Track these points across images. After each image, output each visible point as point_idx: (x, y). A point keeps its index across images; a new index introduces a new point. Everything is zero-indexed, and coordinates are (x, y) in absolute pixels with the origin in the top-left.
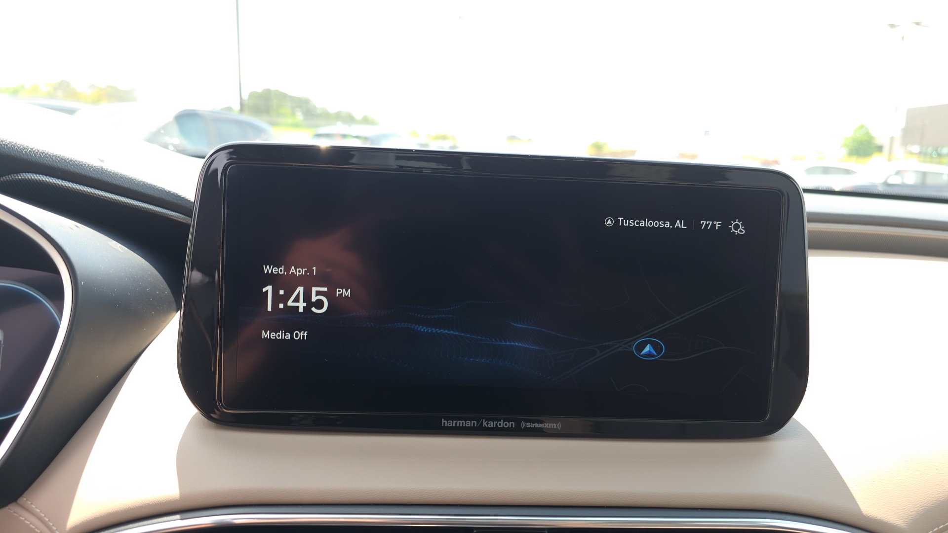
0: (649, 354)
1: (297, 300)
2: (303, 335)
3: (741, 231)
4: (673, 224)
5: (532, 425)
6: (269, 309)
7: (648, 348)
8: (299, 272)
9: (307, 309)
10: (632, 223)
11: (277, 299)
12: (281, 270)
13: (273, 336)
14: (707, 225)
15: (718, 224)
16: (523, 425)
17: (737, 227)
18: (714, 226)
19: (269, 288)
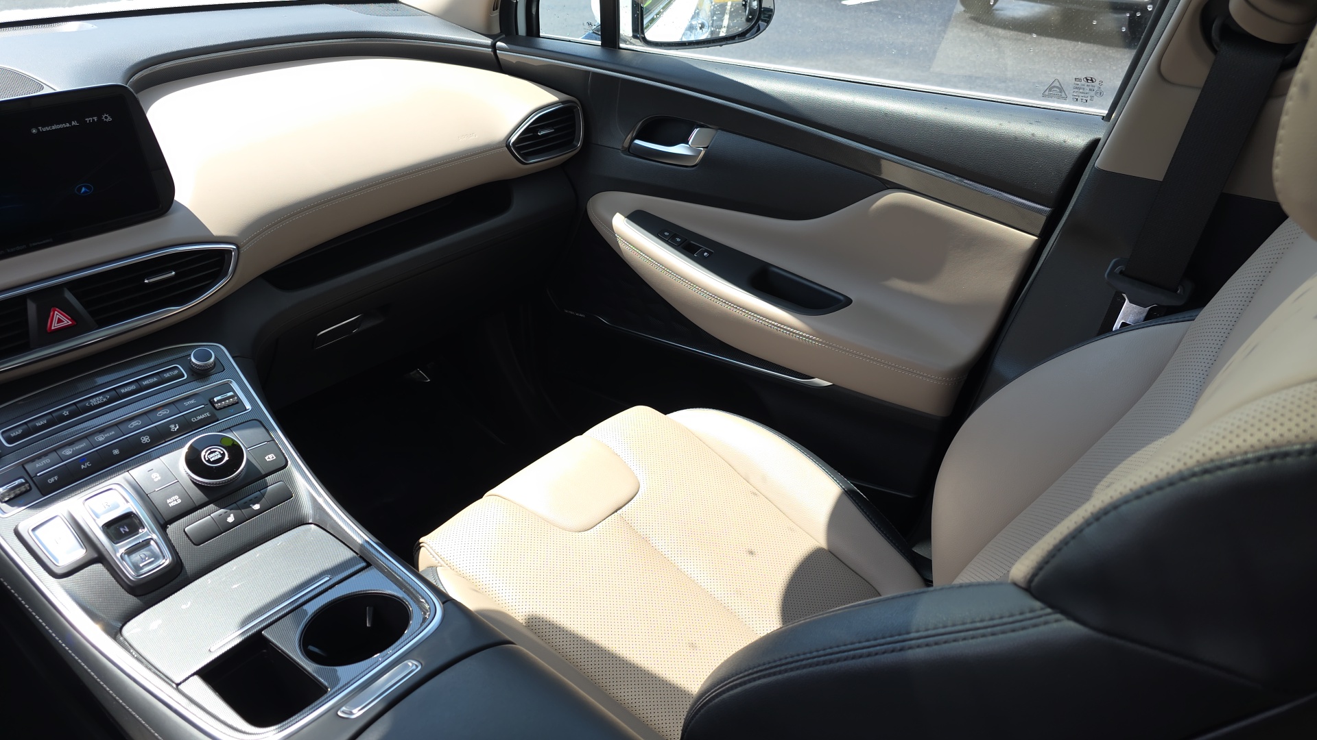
0: (85, 192)
3: (109, 119)
4: (70, 124)
5: (36, 244)
7: (83, 190)
10: (48, 129)
14: (90, 121)
15: (95, 119)
16: (31, 245)
17: (106, 118)
18: (93, 120)
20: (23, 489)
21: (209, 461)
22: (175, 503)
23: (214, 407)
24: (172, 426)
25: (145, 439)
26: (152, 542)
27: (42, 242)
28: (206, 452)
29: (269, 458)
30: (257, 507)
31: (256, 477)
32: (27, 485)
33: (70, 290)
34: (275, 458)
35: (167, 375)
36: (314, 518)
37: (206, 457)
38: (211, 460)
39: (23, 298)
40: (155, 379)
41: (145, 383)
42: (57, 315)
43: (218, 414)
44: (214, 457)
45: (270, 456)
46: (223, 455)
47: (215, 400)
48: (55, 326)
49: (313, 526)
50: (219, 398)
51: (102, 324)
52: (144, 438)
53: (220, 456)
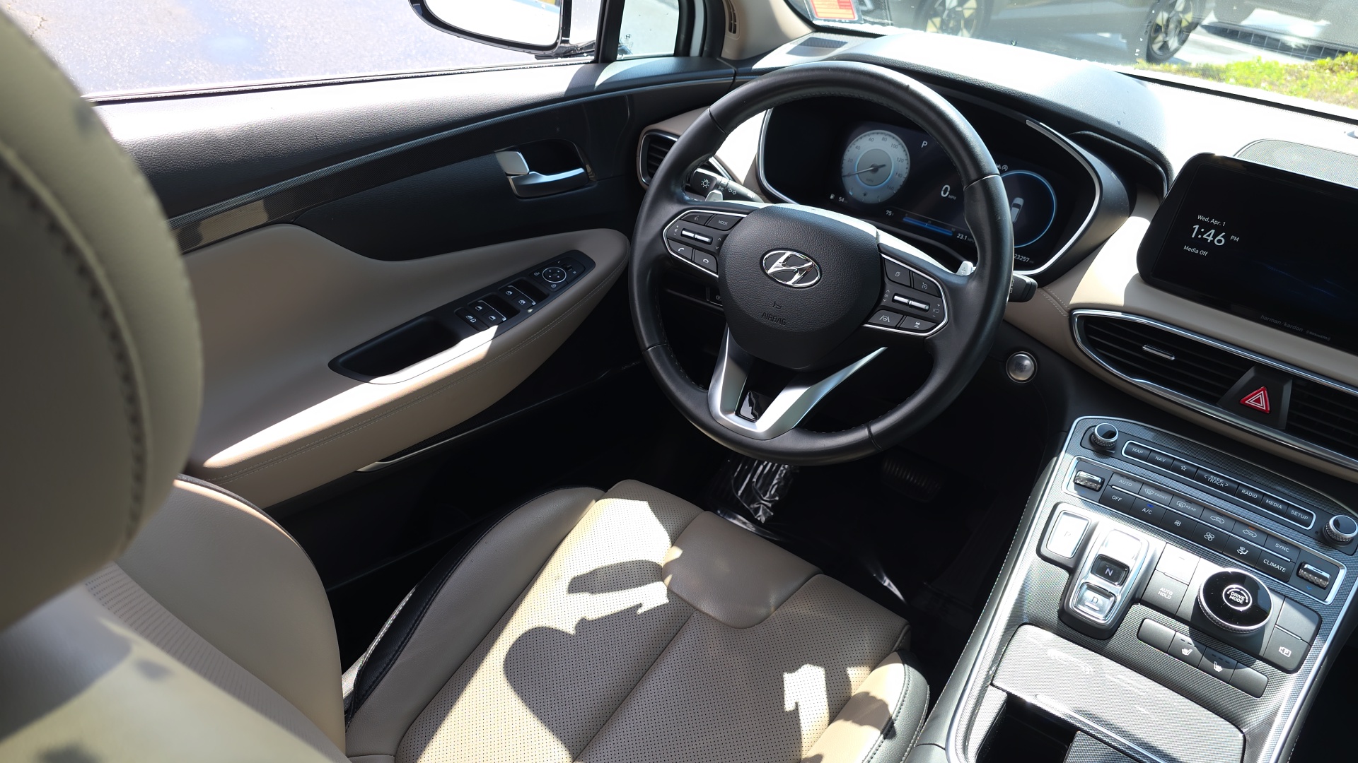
1: (1209, 236)
2: (1205, 253)
5: (1313, 334)
6: (1193, 236)
8: (1214, 222)
9: (1212, 241)
11: (1199, 232)
12: (1207, 220)
13: (1189, 249)
16: (1308, 332)
19: (1197, 227)
20: (1094, 485)
21: (1227, 596)
22: (1165, 596)
23: (1298, 570)
24: (1242, 549)
25: (1209, 537)
26: (1112, 599)
27: (1319, 336)
28: (1236, 588)
29: (1283, 651)
30: (1218, 668)
31: (1250, 649)
32: (1099, 486)
33: (1294, 385)
34: (1289, 656)
35: (1294, 513)
36: (1250, 732)
37: (1230, 591)
38: (1231, 597)
39: (1251, 363)
40: (1280, 507)
41: (1268, 501)
42: (1261, 395)
43: (1294, 578)
44: (1234, 597)
45: (1287, 651)
46: (1245, 604)
47: (1306, 566)
48: (1251, 401)
49: (1241, 735)
50: (1311, 568)
51: (1291, 430)
52: (1210, 535)
53: (1241, 602)
